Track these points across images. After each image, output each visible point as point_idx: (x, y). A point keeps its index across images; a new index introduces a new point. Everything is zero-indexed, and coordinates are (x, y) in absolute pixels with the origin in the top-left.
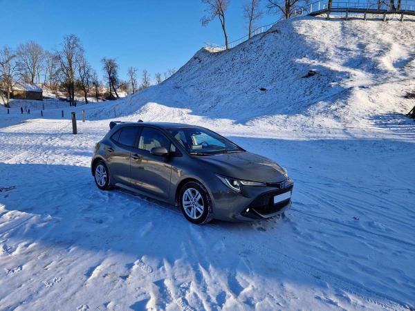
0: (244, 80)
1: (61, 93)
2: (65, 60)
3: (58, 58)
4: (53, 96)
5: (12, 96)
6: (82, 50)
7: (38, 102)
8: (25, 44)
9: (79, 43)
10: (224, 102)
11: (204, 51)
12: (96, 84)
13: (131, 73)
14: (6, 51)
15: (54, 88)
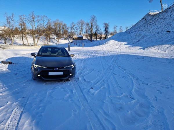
0: (160, 27)
1: (89, 37)
2: (90, 25)
3: (88, 24)
4: (86, 38)
5: (74, 39)
6: (96, 21)
7: (81, 41)
8: (79, 21)
9: (95, 18)
10: (145, 39)
11: (148, 15)
12: (101, 34)
13: (115, 28)
14: (73, 24)
15: (87, 36)
